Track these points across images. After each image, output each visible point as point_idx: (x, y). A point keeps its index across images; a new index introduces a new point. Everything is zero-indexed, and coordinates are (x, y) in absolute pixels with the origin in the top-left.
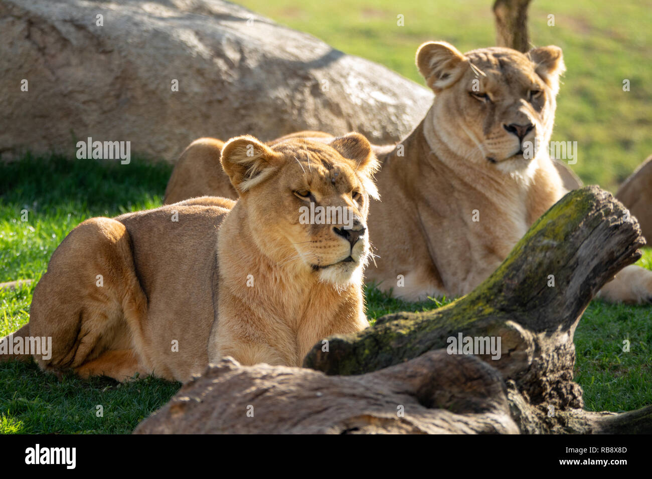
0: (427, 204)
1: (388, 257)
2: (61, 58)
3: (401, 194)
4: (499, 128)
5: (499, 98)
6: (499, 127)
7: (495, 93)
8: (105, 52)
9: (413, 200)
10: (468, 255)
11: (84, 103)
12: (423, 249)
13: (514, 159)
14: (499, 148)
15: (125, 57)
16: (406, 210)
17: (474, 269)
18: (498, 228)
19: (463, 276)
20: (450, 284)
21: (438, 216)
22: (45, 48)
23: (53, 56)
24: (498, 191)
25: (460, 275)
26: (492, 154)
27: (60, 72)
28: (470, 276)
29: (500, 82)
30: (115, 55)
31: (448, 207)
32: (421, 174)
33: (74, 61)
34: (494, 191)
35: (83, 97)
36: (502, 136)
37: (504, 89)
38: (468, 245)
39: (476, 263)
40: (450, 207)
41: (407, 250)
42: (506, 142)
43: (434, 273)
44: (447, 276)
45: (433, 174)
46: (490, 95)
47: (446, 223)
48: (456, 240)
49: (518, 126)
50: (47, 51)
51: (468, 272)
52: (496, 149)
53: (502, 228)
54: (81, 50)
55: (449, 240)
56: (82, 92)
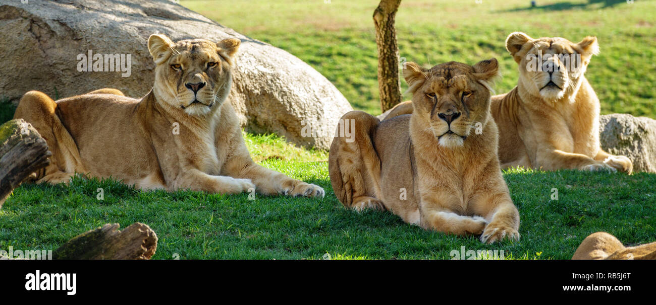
0: (156, 134)
1: (134, 166)
2: (50, 43)
3: (142, 128)
4: (183, 87)
5: (186, 68)
6: (183, 85)
7: (184, 64)
8: (77, 40)
9: (149, 131)
10: (177, 164)
11: (62, 70)
12: (155, 161)
13: (193, 105)
14: (184, 99)
15: (89, 42)
16: (145, 138)
17: (180, 173)
18: (196, 148)
19: (174, 178)
20: (168, 182)
21: (162, 141)
22: (40, 36)
23: (45, 42)
24: (197, 124)
25: (173, 176)
26: (182, 103)
27: (48, 52)
28: (178, 177)
29: (189, 58)
30: (84, 41)
31: (167, 135)
32: (153, 115)
33: (58, 45)
34: (194, 125)
35: (63, 67)
36: (184, 91)
37: (190, 63)
38: (177, 158)
39: (181, 169)
40: (168, 135)
41: (146, 162)
42: (187, 94)
43: (161, 176)
44: (166, 178)
45: (159, 116)
46: (182, 66)
47: (165, 145)
48: (171, 155)
49: (192, 84)
50: (41, 39)
51: (177, 175)
52: (182, 99)
53: (198, 148)
54: (63, 38)
55: (167, 155)
56: (62, 64)
